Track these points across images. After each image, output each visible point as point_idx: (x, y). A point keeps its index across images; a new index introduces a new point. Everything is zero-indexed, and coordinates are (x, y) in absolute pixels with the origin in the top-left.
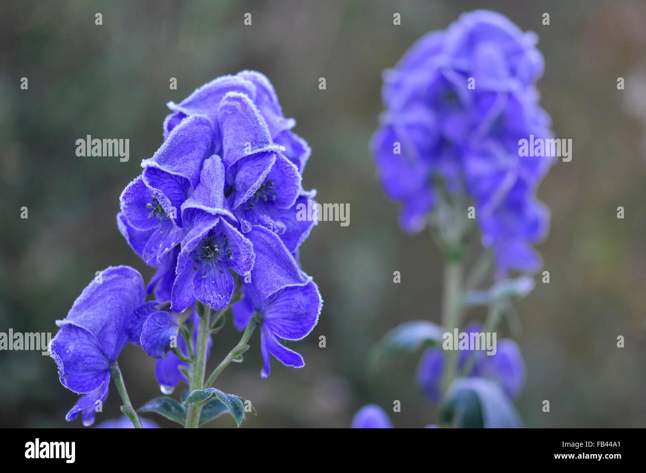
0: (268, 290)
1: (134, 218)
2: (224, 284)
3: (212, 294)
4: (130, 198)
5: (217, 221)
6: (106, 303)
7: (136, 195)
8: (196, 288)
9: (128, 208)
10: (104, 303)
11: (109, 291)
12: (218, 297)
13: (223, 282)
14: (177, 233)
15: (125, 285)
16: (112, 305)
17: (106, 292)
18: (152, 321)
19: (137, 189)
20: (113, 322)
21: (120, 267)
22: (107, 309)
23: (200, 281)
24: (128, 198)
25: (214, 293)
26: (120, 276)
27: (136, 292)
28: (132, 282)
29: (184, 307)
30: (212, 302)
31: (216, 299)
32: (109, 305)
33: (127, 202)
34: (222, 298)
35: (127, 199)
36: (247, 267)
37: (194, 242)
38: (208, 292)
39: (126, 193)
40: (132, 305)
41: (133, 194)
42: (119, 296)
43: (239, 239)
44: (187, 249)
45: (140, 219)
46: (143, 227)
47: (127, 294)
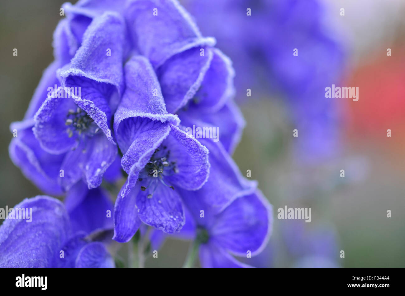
0: (220, 203)
1: (48, 139)
2: (170, 203)
3: (162, 216)
4: (47, 116)
5: (169, 129)
6: (29, 242)
7: (53, 111)
8: (142, 211)
9: (43, 128)
10: (28, 242)
11: (31, 229)
12: (171, 218)
13: (169, 200)
14: (104, 151)
15: (47, 218)
16: (37, 244)
17: (27, 229)
18: (86, 255)
19: (55, 104)
20: (42, 263)
21: (37, 198)
22: (32, 250)
23: (144, 202)
24: (43, 116)
25: (164, 213)
26: (40, 209)
27: (61, 225)
28: (55, 214)
29: (129, 235)
30: (164, 225)
31: (169, 221)
32: (33, 244)
33: (42, 121)
34: (175, 219)
35: (43, 118)
36: (200, 179)
37: (146, 157)
38: (158, 214)
39: (43, 111)
40: (59, 241)
41: (50, 111)
42: (43, 232)
43: (195, 147)
44: (139, 166)
45: (55, 140)
46: (58, 149)
47: (52, 229)
